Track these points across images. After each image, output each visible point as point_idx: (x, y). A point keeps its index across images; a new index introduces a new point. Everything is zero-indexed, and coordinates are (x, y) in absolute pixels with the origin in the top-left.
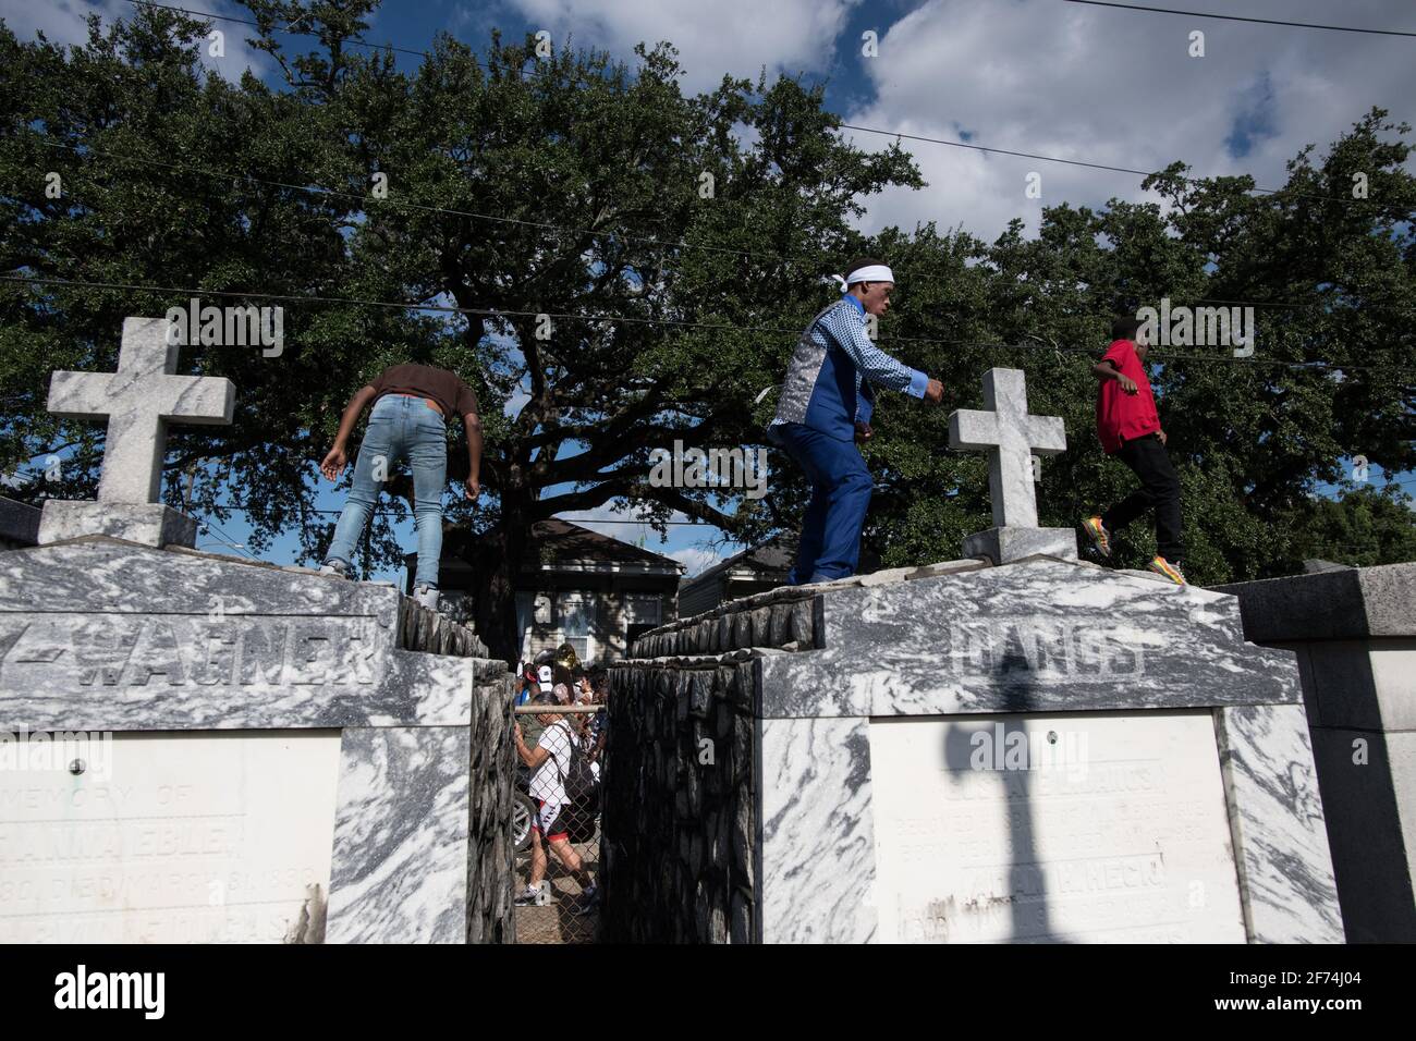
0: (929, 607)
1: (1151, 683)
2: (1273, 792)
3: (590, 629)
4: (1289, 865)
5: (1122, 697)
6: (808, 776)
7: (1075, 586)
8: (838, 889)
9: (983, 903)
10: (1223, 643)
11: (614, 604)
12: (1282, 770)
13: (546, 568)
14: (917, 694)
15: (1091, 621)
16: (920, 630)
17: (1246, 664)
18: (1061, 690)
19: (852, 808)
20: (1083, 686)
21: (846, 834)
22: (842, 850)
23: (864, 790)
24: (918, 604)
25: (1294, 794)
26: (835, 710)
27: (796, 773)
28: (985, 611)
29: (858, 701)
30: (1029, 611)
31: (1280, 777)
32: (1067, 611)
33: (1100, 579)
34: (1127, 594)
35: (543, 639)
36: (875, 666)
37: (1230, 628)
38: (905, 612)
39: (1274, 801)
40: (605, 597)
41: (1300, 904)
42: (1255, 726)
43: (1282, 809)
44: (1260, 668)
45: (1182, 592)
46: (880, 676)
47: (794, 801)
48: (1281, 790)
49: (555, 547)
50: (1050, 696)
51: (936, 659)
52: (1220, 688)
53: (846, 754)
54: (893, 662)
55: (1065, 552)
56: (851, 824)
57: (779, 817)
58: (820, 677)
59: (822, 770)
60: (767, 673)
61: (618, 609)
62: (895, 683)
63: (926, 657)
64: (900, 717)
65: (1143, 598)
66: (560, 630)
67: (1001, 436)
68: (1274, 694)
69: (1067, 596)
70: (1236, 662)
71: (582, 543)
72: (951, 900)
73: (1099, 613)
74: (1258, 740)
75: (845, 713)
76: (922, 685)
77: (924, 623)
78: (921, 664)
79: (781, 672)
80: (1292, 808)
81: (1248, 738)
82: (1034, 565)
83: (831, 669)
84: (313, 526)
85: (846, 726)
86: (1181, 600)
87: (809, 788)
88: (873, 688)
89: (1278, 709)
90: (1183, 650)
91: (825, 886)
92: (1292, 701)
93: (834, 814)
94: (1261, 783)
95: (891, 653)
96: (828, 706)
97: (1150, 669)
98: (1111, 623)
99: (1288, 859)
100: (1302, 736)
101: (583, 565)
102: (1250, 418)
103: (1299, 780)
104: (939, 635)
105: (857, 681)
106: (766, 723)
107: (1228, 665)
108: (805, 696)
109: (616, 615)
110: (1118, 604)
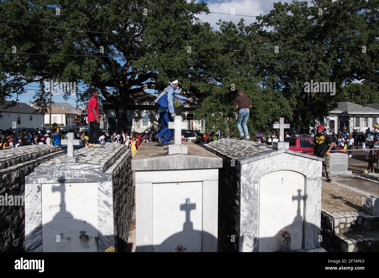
0: (51, 169)
1: (86, 179)
2: (104, 193)
3: (149, 119)
4: (106, 203)
5: (80, 181)
6: (31, 191)
7: (74, 166)
8: (35, 204)
9: (57, 206)
10: (99, 173)
11: (155, 113)
12: (106, 190)
13: (137, 104)
14: (48, 181)
15: (77, 171)
16: (49, 173)
17: (102, 176)
18: (71, 180)
19: (38, 195)
20: (75, 179)
21: (37, 198)
22: (36, 199)
23: (40, 192)
24: (49, 169)
25: (108, 193)
26: (36, 183)
27: (30, 190)
28: (59, 170)
29: (39, 182)
30: (66, 170)
31: (106, 191)
32: (73, 169)
33: (79, 165)
34: (83, 167)
35: (137, 122)
36: (42, 177)
37: (100, 171)
38: (46, 170)
39: (104, 194)
40: (152, 112)
41: (106, 207)
42: (103, 184)
43: (105, 195)
44: (105, 176)
45: (93, 166)
46: (42, 179)
47: (29, 194)
48: (106, 193)
49: (139, 98)
50: (69, 181)
51: (51, 176)
52: (97, 179)
53: (37, 188)
54: (44, 177)
55: (73, 161)
56: (37, 197)
57: (27, 196)
58: (33, 179)
59: (33, 190)
60: (25, 179)
61: (156, 115)
62: (45, 179)
63: (49, 176)
64: (45, 183)
65: (86, 167)
66: (141, 120)
67: (68, 143)
68: (107, 180)
69: (72, 167)
70: (101, 176)
71: (147, 97)
72: (53, 205)
73: (78, 169)
74: (103, 186)
75: (37, 183)
76: (49, 180)
77: (49, 171)
78: (49, 177)
79: (28, 178)
80: (107, 195)
81: (101, 186)
82: (68, 163)
83: (35, 178)
84: (79, 93)
85: (37, 185)
86: (93, 167)
87: (31, 192)
88: (41, 180)
89: (107, 182)
90: (92, 174)
91: (33, 203)
92: (110, 181)
93: (35, 195)
94: (102, 192)
95: (44, 176)
96: (34, 182)
97: (86, 177)
98: (80, 171)
99: (105, 201)
100: (111, 186)
101: (146, 103)
102: (307, 72)
103: (109, 191)
104: (52, 173)
105: (39, 179)
106: (25, 185)
107: (99, 176)
108: (31, 181)
109: (155, 116)
110: (81, 168)
